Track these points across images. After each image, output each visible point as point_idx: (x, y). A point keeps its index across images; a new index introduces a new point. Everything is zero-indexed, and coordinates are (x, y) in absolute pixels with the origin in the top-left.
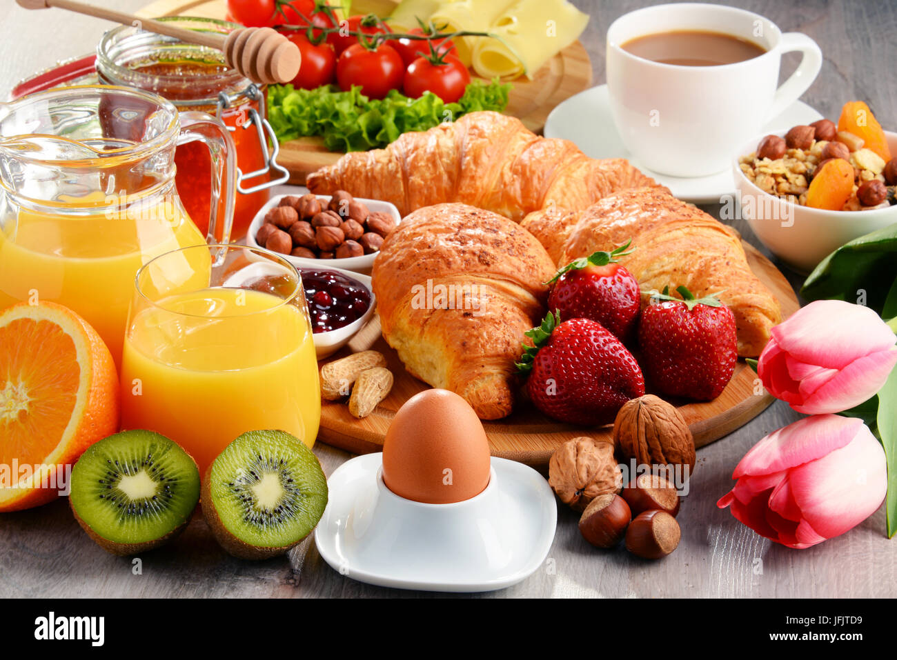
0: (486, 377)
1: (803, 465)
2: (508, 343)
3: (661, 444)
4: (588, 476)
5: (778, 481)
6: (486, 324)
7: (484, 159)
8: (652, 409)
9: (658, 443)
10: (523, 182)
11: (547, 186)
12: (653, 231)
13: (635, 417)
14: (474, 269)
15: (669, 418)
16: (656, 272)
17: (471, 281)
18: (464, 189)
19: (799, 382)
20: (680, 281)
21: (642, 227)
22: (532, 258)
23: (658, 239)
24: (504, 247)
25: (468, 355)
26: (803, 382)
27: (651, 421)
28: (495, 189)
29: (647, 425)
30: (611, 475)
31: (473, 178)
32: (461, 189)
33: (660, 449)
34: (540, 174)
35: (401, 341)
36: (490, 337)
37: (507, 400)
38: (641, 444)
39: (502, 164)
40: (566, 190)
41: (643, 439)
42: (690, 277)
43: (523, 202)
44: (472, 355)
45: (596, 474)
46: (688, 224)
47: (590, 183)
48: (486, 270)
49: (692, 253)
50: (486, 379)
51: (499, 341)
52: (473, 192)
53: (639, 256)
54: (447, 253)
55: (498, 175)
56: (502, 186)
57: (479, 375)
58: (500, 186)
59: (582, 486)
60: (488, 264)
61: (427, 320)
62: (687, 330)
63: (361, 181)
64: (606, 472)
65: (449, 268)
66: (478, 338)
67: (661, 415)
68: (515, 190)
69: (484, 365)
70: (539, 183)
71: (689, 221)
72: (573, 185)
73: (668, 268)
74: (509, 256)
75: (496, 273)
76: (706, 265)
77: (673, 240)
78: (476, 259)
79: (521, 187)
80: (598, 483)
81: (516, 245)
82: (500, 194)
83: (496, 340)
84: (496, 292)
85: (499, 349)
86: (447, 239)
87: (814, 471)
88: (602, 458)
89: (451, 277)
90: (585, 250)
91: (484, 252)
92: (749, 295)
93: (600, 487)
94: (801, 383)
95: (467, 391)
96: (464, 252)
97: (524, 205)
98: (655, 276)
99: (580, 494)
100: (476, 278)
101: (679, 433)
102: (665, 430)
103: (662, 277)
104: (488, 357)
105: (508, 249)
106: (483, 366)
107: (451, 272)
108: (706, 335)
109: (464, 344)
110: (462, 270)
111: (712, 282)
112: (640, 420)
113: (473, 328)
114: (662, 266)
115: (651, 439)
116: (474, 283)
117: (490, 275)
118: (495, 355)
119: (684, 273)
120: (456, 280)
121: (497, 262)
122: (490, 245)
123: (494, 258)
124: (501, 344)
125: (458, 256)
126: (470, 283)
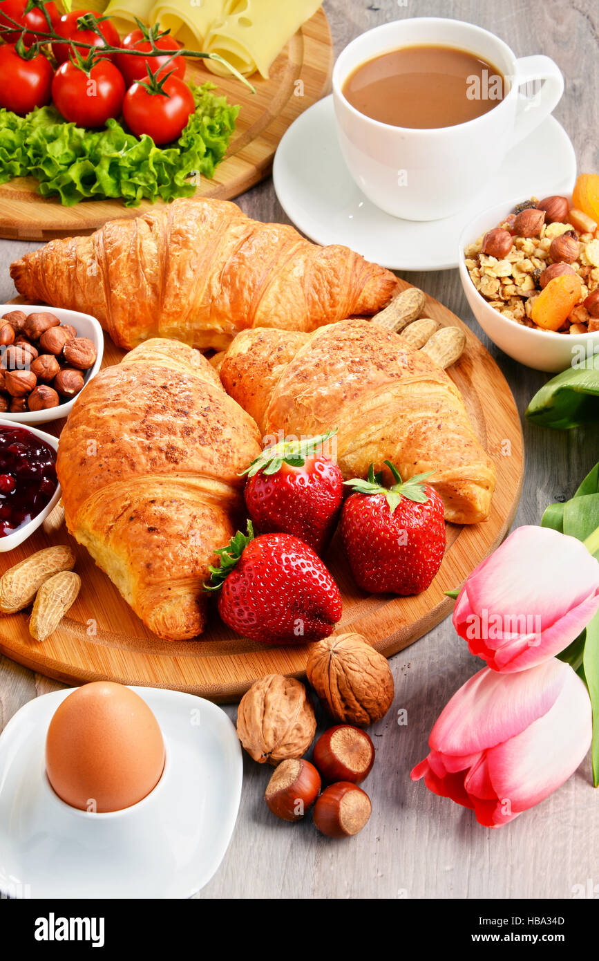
0: (173, 599)
1: (500, 744)
2: (197, 562)
3: (354, 695)
4: (275, 740)
5: (474, 761)
6: (172, 540)
7: (189, 274)
8: (344, 660)
9: (351, 693)
10: (233, 294)
11: (258, 298)
12: (359, 401)
13: (326, 668)
14: (161, 469)
15: (362, 668)
16: (363, 442)
17: (157, 482)
18: (168, 307)
19: (495, 651)
20: (388, 451)
21: (346, 397)
22: (227, 442)
23: (364, 408)
24: (195, 434)
25: (152, 578)
26: (498, 651)
27: (343, 672)
28: (202, 303)
29: (338, 678)
30: (299, 735)
31: (177, 296)
32: (165, 307)
33: (353, 698)
34: (251, 285)
35: (88, 539)
36: (176, 556)
38: (333, 695)
39: (210, 274)
40: (279, 296)
41: (335, 690)
42: (398, 448)
43: (233, 316)
44: (158, 579)
45: (284, 737)
47: (306, 285)
48: (174, 469)
49: (402, 417)
50: (174, 601)
51: (187, 561)
52: (179, 310)
53: (343, 430)
54: (130, 451)
55: (206, 287)
56: (210, 301)
57: (165, 598)
58: (208, 301)
59: (269, 750)
60: (176, 462)
61: (112, 527)
62: (390, 533)
63: (64, 283)
64: (295, 732)
65: (133, 470)
66: (163, 559)
67: (354, 666)
68: (224, 304)
69: (171, 587)
70: (250, 295)
71: (397, 381)
72: (288, 290)
73: (375, 437)
74: (200, 447)
75: (185, 471)
76: (416, 431)
77: (381, 406)
78: (163, 456)
79: (230, 300)
80: (287, 745)
81: (209, 429)
82: (209, 309)
83: (183, 561)
84: (185, 491)
85: (186, 571)
86: (131, 430)
87: (511, 749)
88: (290, 716)
89: (136, 480)
90: (287, 420)
91: (172, 447)
92: (460, 468)
93: (288, 749)
94: (496, 653)
95: (154, 615)
96: (150, 448)
97: (235, 320)
98: (362, 447)
99: (268, 756)
100: (163, 478)
101: (373, 682)
102: (357, 683)
103: (369, 447)
104: (174, 579)
105: (200, 437)
106: (170, 589)
107: (136, 474)
109: (148, 566)
110: (148, 472)
111: (421, 455)
112: (331, 671)
113: (158, 547)
114: (369, 436)
115: (344, 689)
116: (161, 484)
117: (179, 473)
118: (182, 576)
119: (392, 443)
120: (141, 483)
121: (186, 456)
122: (179, 434)
123: (183, 453)
124: (189, 564)
125: (144, 454)
126: (157, 485)
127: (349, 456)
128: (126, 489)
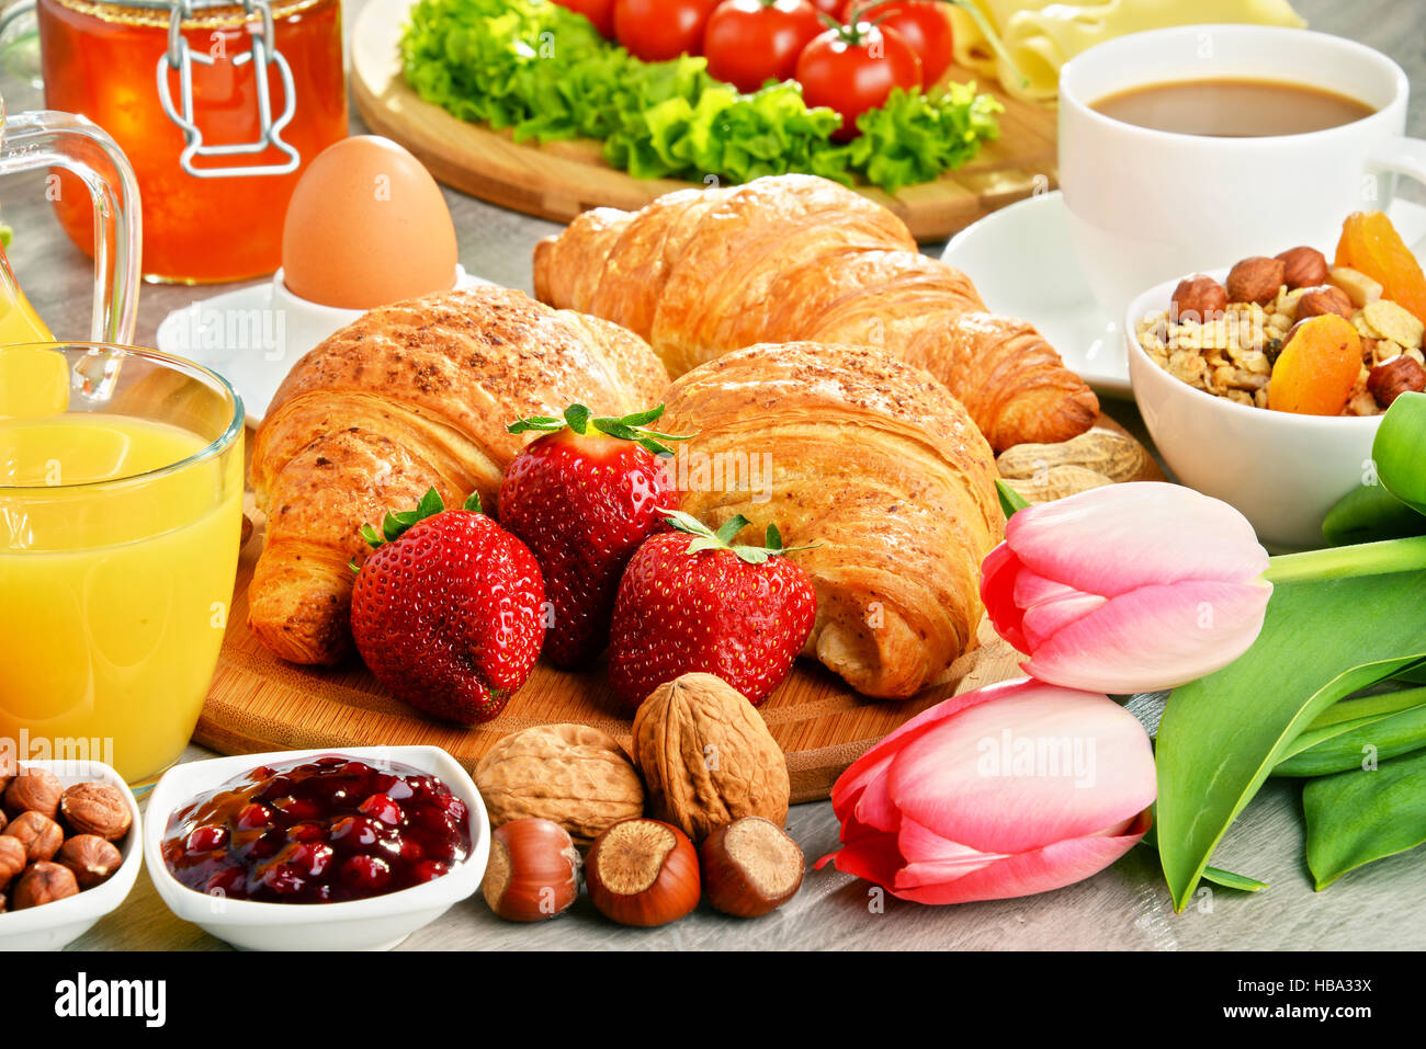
0: (297, 578)
2: (357, 529)
6: (339, 485)
14: (395, 391)
17: (382, 411)
22: (534, 404)
23: (777, 431)
24: (485, 370)
36: (329, 507)
37: (309, 629)
46: (856, 418)
48: (415, 398)
49: (842, 475)
50: (298, 583)
51: (341, 521)
56: (738, 310)
57: (287, 571)
58: (734, 308)
60: (424, 389)
65: (356, 379)
66: (308, 505)
69: (302, 555)
71: (862, 414)
74: (482, 390)
75: (434, 409)
77: (810, 440)
78: (411, 375)
81: (514, 374)
83: (335, 518)
84: (419, 442)
85: (333, 535)
86: (394, 332)
89: (352, 395)
91: (434, 370)
92: (876, 569)
96: (399, 359)
100: (393, 408)
104: (309, 541)
105: (491, 377)
106: (299, 558)
107: (355, 385)
108: (701, 608)
109: (285, 509)
110: (375, 390)
111: (827, 532)
113: (314, 486)
116: (387, 417)
117: (421, 410)
118: (323, 541)
119: (800, 505)
120: (357, 404)
121: (446, 388)
122: (459, 359)
123: (445, 382)
124: (342, 526)
125: (385, 363)
126: (379, 416)
127: (725, 508)
128: (333, 407)
